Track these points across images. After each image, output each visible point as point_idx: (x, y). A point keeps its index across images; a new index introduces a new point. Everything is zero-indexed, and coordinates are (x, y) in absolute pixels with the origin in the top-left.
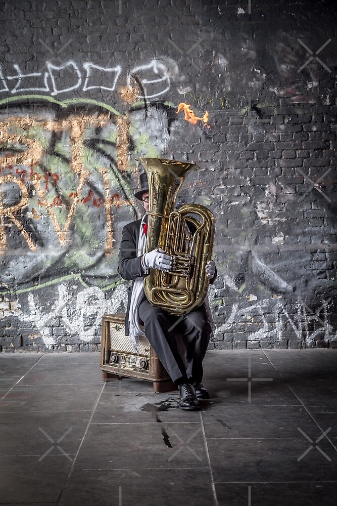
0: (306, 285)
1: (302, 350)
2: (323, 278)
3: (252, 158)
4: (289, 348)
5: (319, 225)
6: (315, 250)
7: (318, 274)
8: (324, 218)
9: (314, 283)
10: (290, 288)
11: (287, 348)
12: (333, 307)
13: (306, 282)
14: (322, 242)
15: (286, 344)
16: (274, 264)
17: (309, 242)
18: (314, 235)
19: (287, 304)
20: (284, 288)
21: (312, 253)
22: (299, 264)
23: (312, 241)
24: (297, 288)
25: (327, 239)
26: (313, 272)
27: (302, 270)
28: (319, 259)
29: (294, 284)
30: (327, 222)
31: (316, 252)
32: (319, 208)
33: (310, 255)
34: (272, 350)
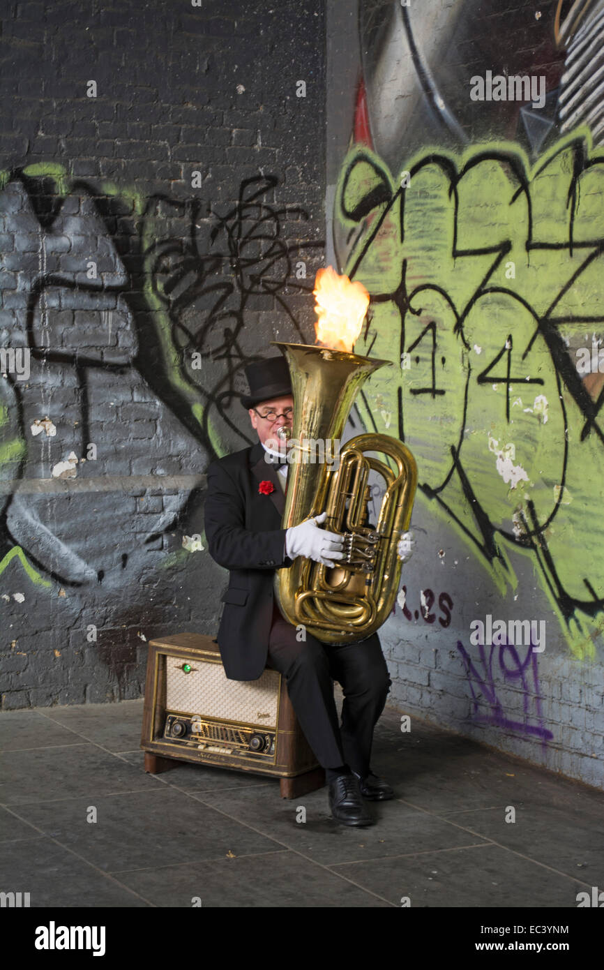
0: (124, 566)
1: (113, 704)
2: (156, 550)
3: (13, 286)
4: (88, 701)
5: (148, 436)
6: (141, 491)
7: (148, 541)
8: (156, 420)
9: (139, 559)
10: (91, 573)
11: (84, 702)
12: (176, 609)
13: (125, 558)
14: (152, 472)
15: (82, 694)
16: (60, 522)
17: (128, 472)
18: (137, 457)
19: (84, 608)
20: (80, 574)
21: (136, 497)
22: (111, 522)
23: (133, 470)
24: (106, 573)
25: (163, 467)
26: (139, 536)
27: (117, 534)
28: (150, 509)
29: (100, 564)
30: (163, 428)
31: (143, 494)
32: (148, 400)
33: (132, 500)
34: (54, 708)
